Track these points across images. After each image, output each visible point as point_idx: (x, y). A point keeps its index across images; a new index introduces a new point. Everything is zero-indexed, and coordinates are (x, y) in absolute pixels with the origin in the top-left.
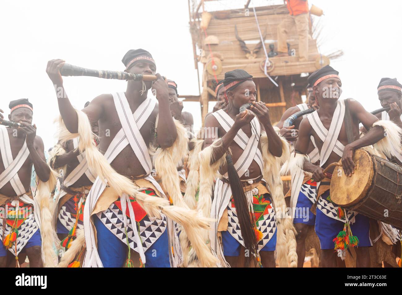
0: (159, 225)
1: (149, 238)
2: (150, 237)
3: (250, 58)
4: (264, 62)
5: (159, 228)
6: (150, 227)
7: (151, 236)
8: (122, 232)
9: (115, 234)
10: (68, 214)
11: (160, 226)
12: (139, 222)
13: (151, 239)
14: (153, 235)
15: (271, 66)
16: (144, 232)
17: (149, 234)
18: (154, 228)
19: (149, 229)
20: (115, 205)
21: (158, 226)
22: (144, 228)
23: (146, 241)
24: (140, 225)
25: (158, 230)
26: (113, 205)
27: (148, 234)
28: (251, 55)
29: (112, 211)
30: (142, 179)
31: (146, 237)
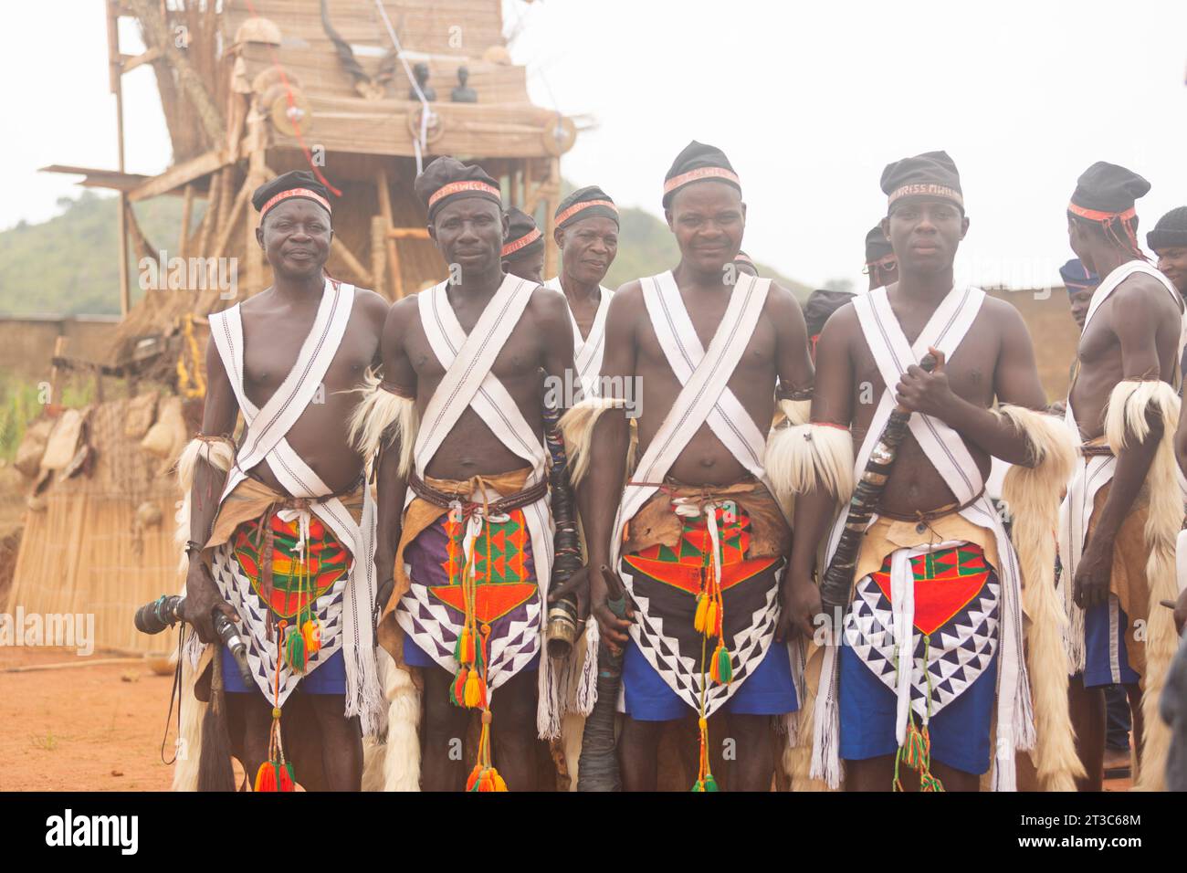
0: (979, 650)
1: (948, 680)
2: (952, 677)
3: (369, 95)
4: (420, 113)
5: (976, 658)
6: (954, 652)
7: (954, 676)
8: (883, 657)
9: (865, 660)
10: (420, 590)
11: (981, 652)
12: (930, 637)
13: (954, 682)
14: (959, 675)
15: (436, 129)
16: (937, 663)
17: (950, 669)
18: (965, 656)
19: (952, 656)
20: (873, 580)
21: (974, 651)
22: (940, 653)
23: (940, 686)
24: (931, 645)
25: (975, 663)
26: (869, 580)
27: (948, 669)
28: (373, 89)
29: (863, 596)
30: (954, 515)
31: (940, 675)
